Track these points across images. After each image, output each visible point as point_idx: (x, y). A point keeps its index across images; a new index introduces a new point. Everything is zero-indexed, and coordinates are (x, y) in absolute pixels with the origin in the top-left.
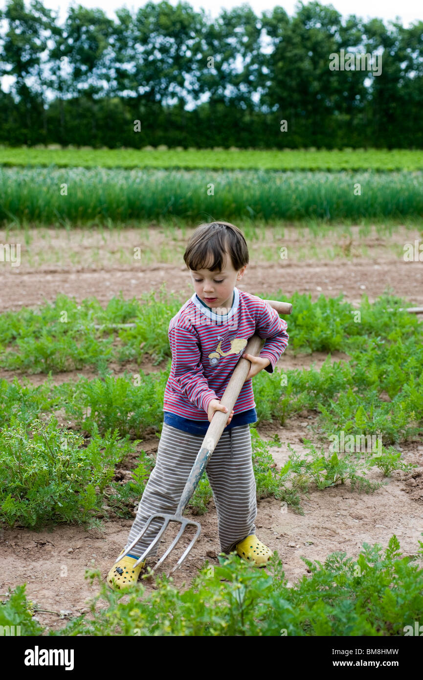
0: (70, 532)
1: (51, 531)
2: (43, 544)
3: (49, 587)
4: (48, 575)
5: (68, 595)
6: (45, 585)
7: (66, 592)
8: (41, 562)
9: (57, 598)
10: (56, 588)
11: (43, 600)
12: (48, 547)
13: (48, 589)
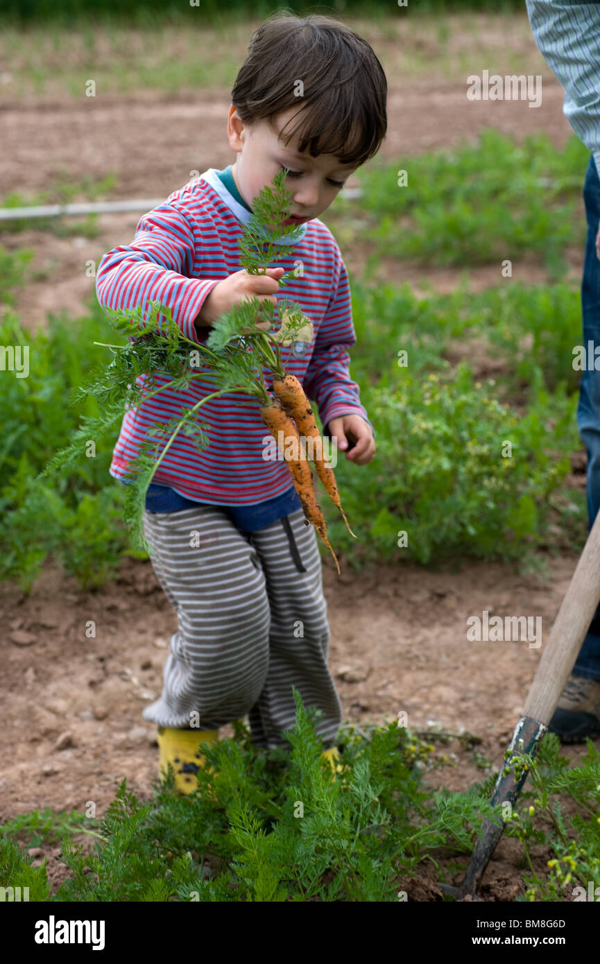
0: (490, 574)
1: (456, 570)
2: (441, 596)
3: (450, 680)
4: (448, 655)
5: (483, 699)
6: (443, 676)
7: (479, 693)
8: (437, 630)
9: (463, 706)
10: (460, 684)
11: (439, 708)
12: (450, 602)
13: (447, 684)
